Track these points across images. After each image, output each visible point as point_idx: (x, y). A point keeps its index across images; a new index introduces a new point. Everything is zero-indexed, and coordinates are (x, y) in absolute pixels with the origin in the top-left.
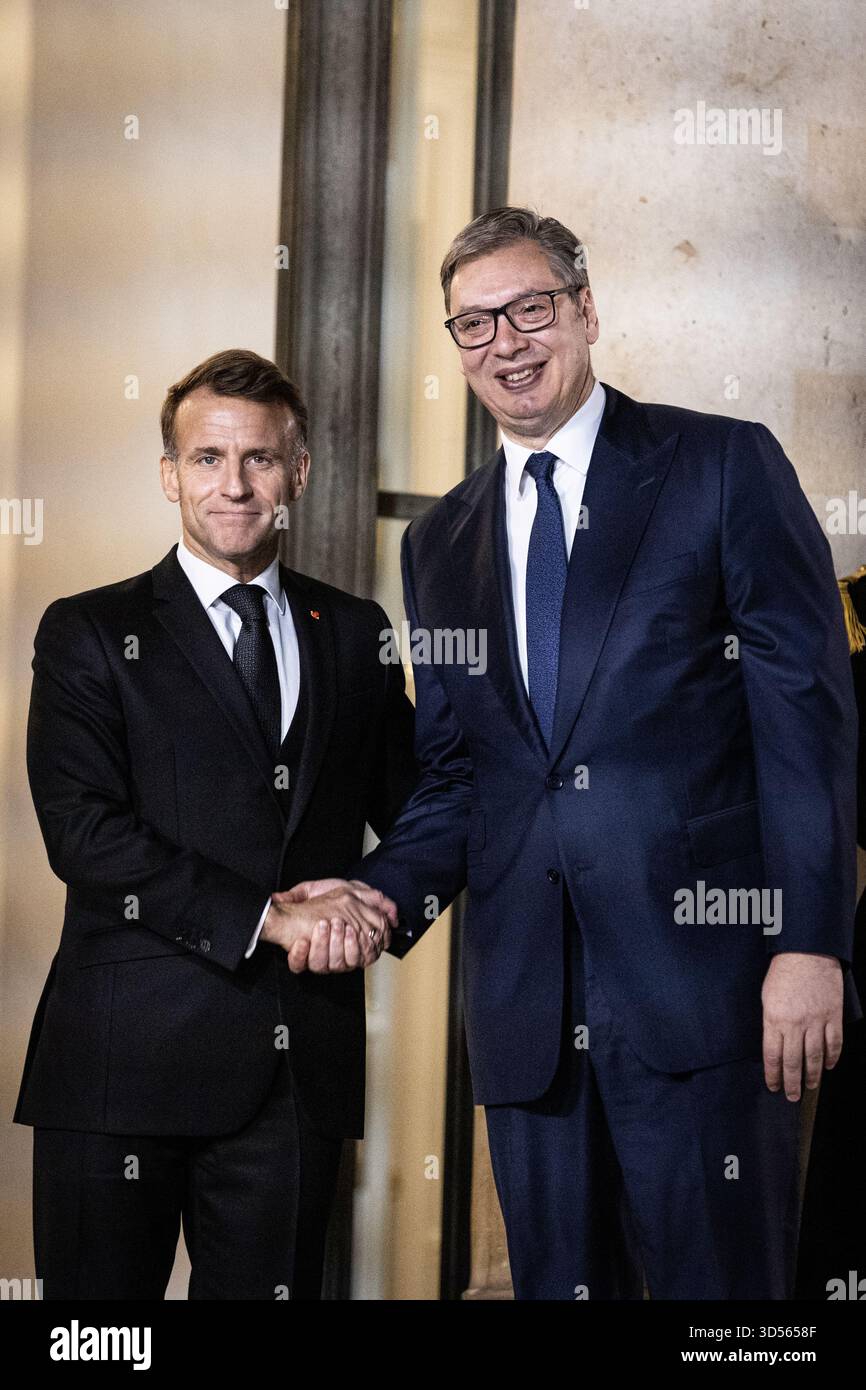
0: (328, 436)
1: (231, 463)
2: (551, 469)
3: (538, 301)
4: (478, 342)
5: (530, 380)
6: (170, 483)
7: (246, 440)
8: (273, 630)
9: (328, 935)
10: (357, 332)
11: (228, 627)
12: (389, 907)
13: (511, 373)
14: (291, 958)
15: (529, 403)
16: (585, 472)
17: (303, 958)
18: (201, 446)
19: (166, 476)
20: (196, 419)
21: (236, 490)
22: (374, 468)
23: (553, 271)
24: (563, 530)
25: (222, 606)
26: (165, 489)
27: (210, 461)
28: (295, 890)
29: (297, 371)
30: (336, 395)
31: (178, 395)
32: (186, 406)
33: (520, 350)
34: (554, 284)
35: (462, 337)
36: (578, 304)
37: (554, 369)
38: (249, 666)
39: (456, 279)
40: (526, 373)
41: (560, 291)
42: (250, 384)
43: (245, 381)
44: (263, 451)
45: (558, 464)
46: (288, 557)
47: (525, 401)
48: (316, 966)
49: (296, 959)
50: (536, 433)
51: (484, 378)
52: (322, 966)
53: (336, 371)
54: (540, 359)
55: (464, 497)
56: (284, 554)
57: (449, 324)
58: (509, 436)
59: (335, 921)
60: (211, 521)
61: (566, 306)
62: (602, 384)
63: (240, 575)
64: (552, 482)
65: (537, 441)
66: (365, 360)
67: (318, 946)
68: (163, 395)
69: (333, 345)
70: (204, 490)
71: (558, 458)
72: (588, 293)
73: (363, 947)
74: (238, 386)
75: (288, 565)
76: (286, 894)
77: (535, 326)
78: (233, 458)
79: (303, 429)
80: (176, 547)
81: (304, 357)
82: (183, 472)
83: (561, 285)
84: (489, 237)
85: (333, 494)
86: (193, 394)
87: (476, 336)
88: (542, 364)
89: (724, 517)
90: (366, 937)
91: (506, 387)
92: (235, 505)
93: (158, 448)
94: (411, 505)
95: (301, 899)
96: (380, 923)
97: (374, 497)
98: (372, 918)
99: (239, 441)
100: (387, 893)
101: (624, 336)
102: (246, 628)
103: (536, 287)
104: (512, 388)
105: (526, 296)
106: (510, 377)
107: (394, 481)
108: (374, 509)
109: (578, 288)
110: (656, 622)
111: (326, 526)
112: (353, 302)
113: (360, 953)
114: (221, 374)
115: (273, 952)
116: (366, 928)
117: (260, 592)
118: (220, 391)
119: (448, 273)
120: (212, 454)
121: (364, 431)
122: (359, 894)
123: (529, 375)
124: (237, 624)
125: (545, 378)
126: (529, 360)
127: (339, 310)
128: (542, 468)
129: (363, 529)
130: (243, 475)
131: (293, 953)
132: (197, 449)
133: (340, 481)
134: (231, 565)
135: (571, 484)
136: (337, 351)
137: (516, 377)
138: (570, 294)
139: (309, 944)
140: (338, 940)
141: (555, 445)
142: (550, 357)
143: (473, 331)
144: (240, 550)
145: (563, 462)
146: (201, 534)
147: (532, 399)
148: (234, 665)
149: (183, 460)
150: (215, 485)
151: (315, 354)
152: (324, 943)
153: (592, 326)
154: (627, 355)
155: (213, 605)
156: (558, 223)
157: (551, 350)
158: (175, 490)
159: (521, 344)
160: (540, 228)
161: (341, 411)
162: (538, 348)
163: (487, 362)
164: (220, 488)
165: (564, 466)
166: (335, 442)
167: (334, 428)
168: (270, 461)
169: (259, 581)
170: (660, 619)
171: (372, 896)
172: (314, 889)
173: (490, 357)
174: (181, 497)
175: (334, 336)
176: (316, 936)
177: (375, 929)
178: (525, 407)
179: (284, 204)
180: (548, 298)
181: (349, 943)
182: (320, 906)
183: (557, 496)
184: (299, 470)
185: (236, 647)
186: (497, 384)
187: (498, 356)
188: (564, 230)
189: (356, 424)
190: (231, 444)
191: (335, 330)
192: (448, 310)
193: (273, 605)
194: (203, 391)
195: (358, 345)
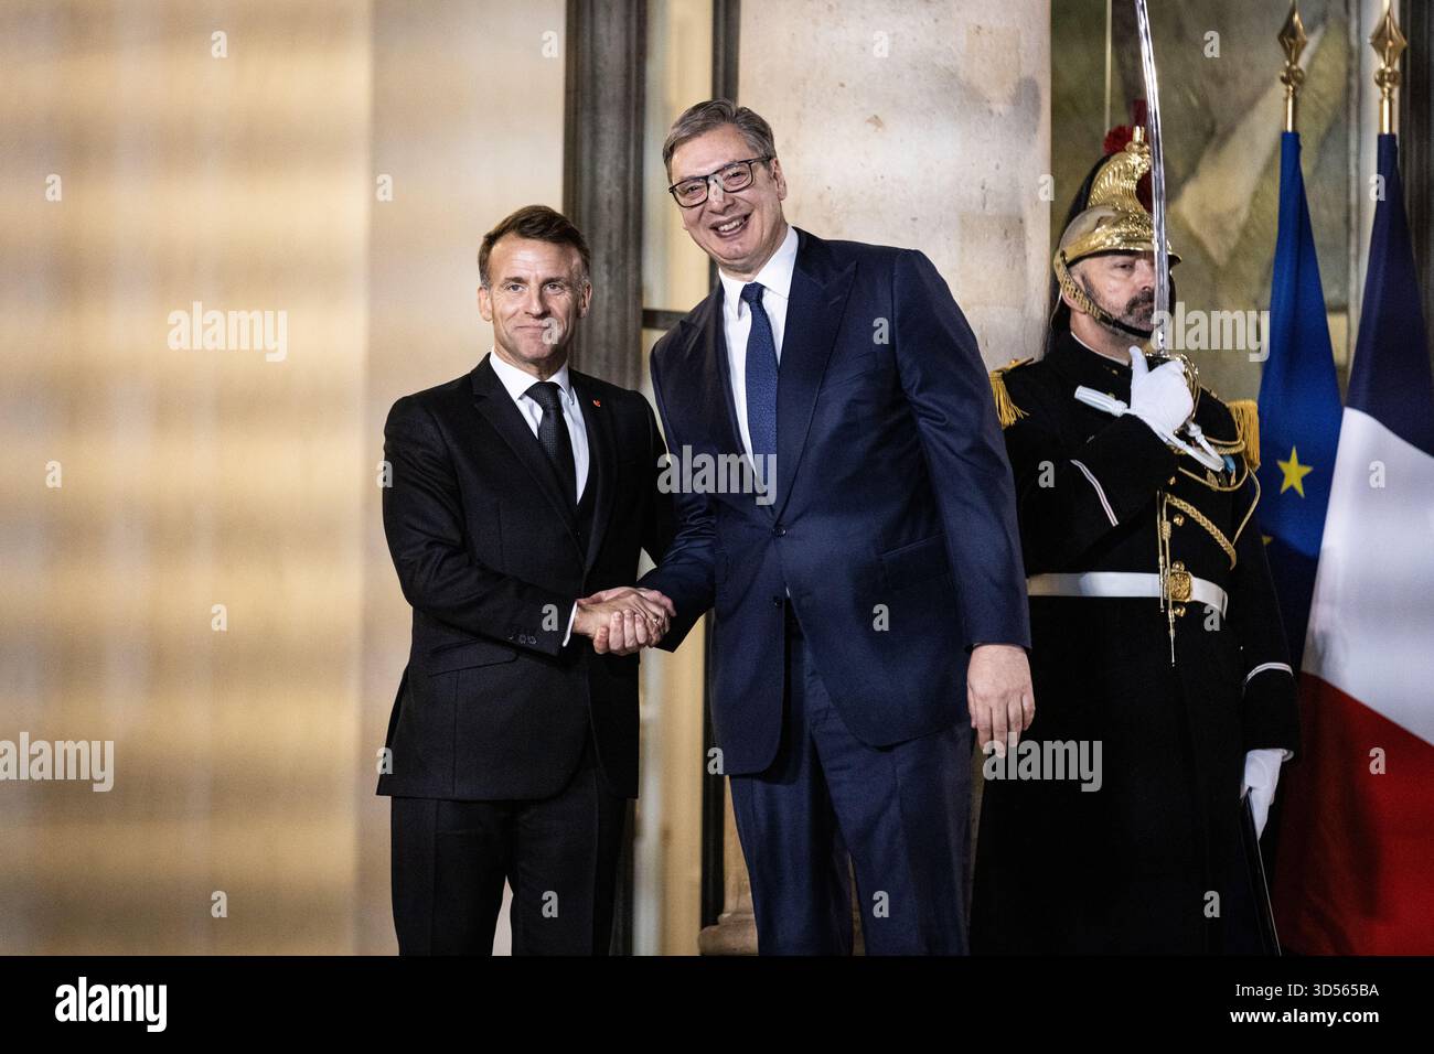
0: (604, 267)
1: (532, 289)
2: (760, 295)
3: (739, 171)
4: (697, 202)
5: (739, 229)
6: (485, 305)
7: (544, 272)
8: (566, 416)
9: (622, 621)
10: (625, 189)
11: (532, 414)
12: (667, 602)
13: (723, 225)
14: (596, 644)
15: (738, 247)
16: (787, 296)
17: (604, 640)
18: (509, 276)
19: (483, 301)
20: (506, 255)
21: (536, 309)
22: (639, 291)
23: (749, 147)
24: (772, 339)
25: (527, 398)
26: (481, 312)
27: (515, 288)
28: (594, 596)
29: (580, 218)
30: (610, 236)
31: (491, 240)
32: (497, 248)
33: (728, 206)
34: (751, 155)
35: (682, 200)
36: (770, 169)
37: (755, 220)
38: (550, 443)
39: (676, 157)
40: (734, 224)
41: (755, 160)
42: (547, 230)
43: (542, 227)
44: (558, 280)
45: (765, 292)
46: (575, 363)
47: (736, 246)
48: (614, 646)
49: (600, 642)
50: (747, 270)
51: (701, 230)
52: (620, 645)
53: (610, 221)
54: (744, 212)
55: (694, 321)
56: (571, 361)
57: (672, 190)
58: (726, 273)
59: (626, 612)
60: (517, 335)
61: (761, 171)
62: (793, 228)
63: (540, 374)
64: (761, 303)
65: (747, 276)
66: (632, 209)
67: (616, 630)
68: (480, 241)
69: (606, 200)
70: (510, 309)
71: (764, 287)
72: (777, 162)
73: (650, 628)
74: (537, 231)
75: (575, 368)
76: (587, 599)
77: (737, 188)
78: (534, 286)
79: (587, 264)
80: (489, 355)
81: (585, 209)
82: (495, 297)
83: (756, 156)
84: (699, 123)
85: (609, 312)
86: (503, 238)
87: (693, 198)
88: (746, 217)
89: (896, 325)
90: (651, 621)
91: (720, 236)
92: (536, 321)
93: (477, 281)
94: (668, 319)
95: (599, 601)
96: (661, 613)
97: (641, 314)
98: (655, 609)
99: (538, 272)
100: (664, 593)
101: (829, 188)
102: (546, 414)
103: (737, 159)
104: (725, 237)
105: (729, 166)
106: (722, 228)
107: (655, 302)
108: (640, 322)
109: (768, 158)
110: (849, 406)
111: (603, 335)
112: (621, 166)
113: (648, 634)
114: (523, 222)
115: (581, 640)
116: (651, 617)
117: (555, 387)
118: (524, 235)
119: (669, 154)
120: (517, 283)
121: (631, 265)
122: (642, 594)
123: (736, 227)
124: (539, 412)
125: (750, 229)
126: (737, 214)
127: (611, 172)
128: (753, 295)
129: (632, 338)
130: (541, 298)
131: (597, 637)
132: (507, 279)
133: (614, 301)
134: (534, 367)
135: (777, 306)
136: (610, 202)
137: (726, 227)
138: (763, 162)
139: (608, 630)
140: (630, 625)
141: (761, 278)
142: (753, 210)
143: (690, 195)
144: (540, 356)
145: (769, 290)
146: (510, 344)
147: (741, 244)
148: (539, 442)
149: (495, 289)
150: (520, 305)
151: (594, 206)
152: (619, 627)
153: (781, 186)
154: (831, 203)
155: (520, 398)
156: (749, 111)
157: (753, 206)
158: (489, 311)
159: (729, 202)
160: (737, 115)
161: (614, 248)
162: (742, 204)
163: (703, 218)
164: (525, 307)
165: (770, 293)
166: (609, 273)
167: (609, 262)
168: (561, 287)
169: (555, 379)
170: (854, 402)
171: (655, 595)
172: (606, 595)
173: (706, 213)
174: (493, 315)
175: (608, 191)
176: (613, 625)
177: (657, 617)
178: (736, 250)
179: (568, 92)
180: (747, 165)
181: (639, 626)
182: (614, 603)
183: (766, 315)
184: (584, 297)
185: (539, 430)
186: (712, 233)
187: (712, 212)
188: (755, 115)
189: (625, 258)
190: (533, 275)
191: (608, 187)
192: (671, 181)
193: (564, 396)
194: (511, 235)
195: (626, 198)
